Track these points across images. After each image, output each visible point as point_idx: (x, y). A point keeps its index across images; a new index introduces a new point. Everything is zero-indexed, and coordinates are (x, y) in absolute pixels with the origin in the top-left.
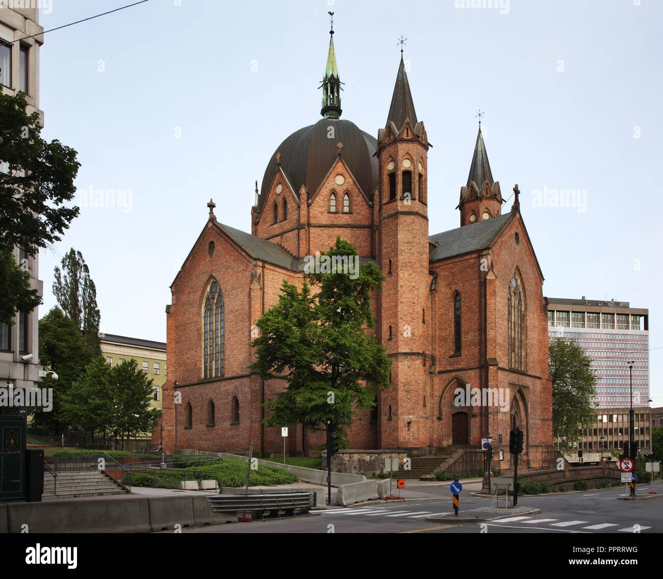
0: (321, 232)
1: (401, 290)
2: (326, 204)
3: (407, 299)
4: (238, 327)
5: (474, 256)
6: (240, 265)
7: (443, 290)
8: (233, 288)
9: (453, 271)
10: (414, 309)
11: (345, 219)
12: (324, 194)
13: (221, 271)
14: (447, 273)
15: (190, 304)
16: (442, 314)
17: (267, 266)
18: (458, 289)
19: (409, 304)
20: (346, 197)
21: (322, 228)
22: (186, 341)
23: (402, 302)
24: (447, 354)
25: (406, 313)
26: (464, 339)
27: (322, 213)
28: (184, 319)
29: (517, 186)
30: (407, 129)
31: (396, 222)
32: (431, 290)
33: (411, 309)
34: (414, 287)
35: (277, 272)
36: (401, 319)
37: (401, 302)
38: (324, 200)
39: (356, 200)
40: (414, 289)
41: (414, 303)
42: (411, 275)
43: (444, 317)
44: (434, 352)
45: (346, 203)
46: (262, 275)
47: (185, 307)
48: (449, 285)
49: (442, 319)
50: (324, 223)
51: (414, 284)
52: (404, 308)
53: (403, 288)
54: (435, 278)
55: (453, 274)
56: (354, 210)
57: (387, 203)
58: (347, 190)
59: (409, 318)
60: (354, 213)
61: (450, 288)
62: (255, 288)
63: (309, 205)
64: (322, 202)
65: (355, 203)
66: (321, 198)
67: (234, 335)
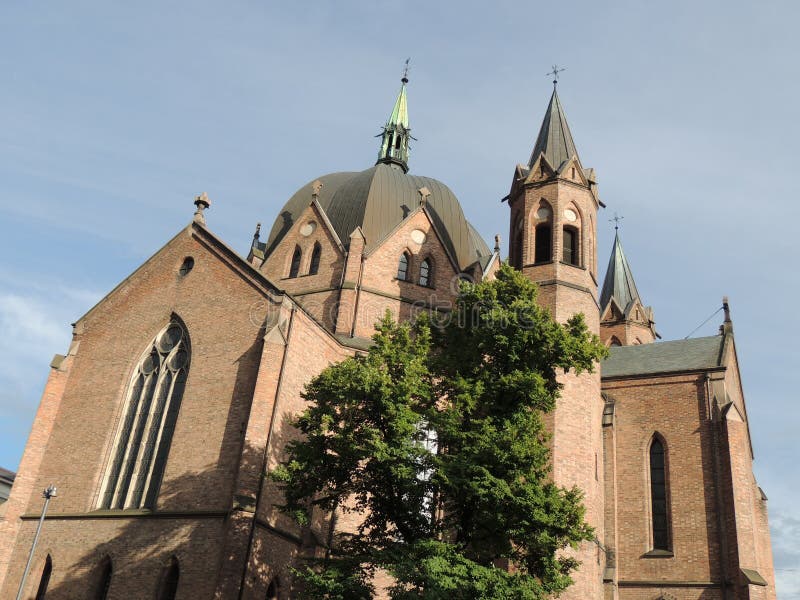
0: (379, 303)
1: (561, 410)
2: (393, 265)
3: (570, 427)
4: (215, 413)
5: (695, 378)
6: (243, 301)
7: (627, 428)
8: (219, 339)
9: (647, 398)
10: (582, 448)
11: (423, 295)
12: (390, 249)
13: (197, 307)
14: (633, 401)
15: (108, 359)
16: (625, 472)
17: (299, 313)
18: (659, 430)
19: (574, 437)
20: (425, 264)
21: (381, 297)
22: (80, 426)
23: (561, 432)
24: (639, 549)
25: (569, 453)
26: (677, 523)
27: (384, 276)
28: (88, 384)
29: (725, 300)
30: (573, 169)
31: (551, 295)
32: (604, 425)
33: (578, 448)
34: (582, 408)
35: (313, 330)
36: (561, 461)
38: (389, 258)
39: (443, 272)
40: (582, 412)
41: (583, 437)
42: (579, 387)
43: (629, 478)
44: (610, 541)
45: (424, 272)
46: (288, 324)
47: (96, 362)
48: (638, 421)
49: (625, 480)
50: (385, 291)
51: (583, 404)
52: (565, 442)
53: (565, 406)
54: (611, 406)
55: (649, 405)
56: (438, 285)
57: (533, 266)
58: (430, 254)
59: (574, 464)
60: (438, 290)
61: (643, 428)
62: (274, 342)
63: (363, 259)
64: (387, 259)
65: (441, 275)
66: (387, 253)
67: (200, 427)
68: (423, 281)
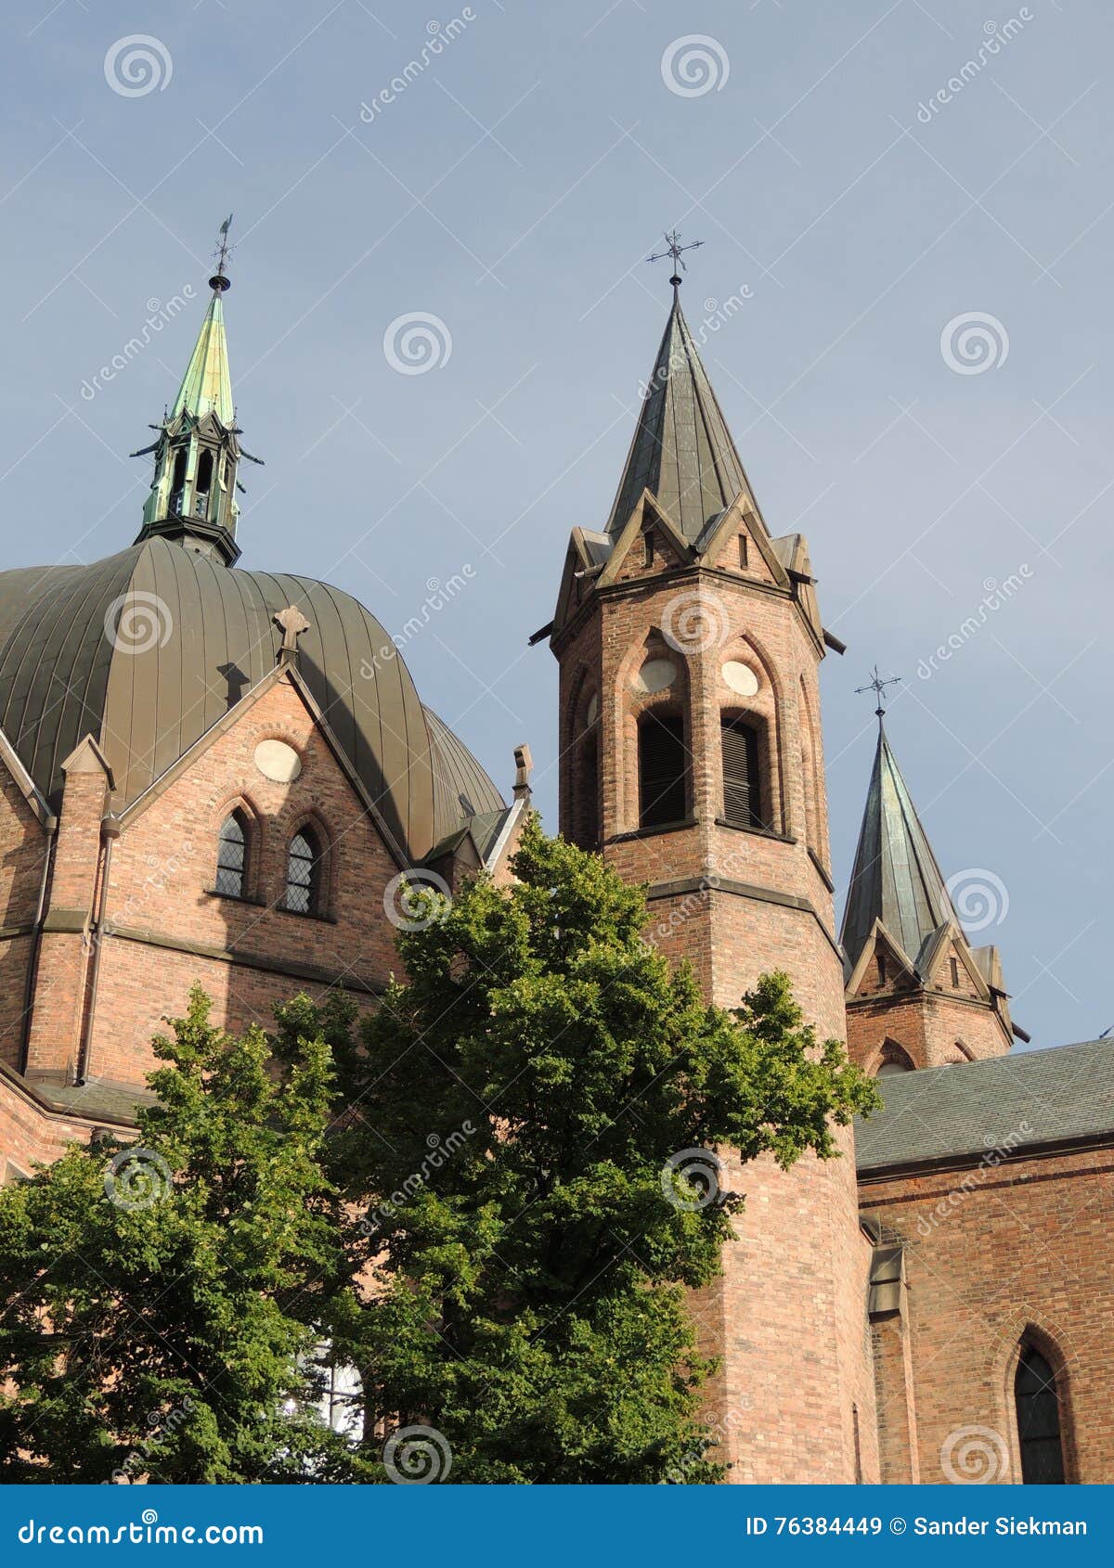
0: (163, 972)
1: (741, 1277)
2: (199, 851)
3: (771, 1330)
7: (943, 1322)
9: (998, 1224)
10: (812, 1392)
11: (296, 939)
12: (191, 803)
14: (957, 1235)
18: (1039, 1320)
19: (785, 1359)
20: (301, 846)
21: (167, 954)
23: (746, 1346)
25: (774, 1410)
27: (172, 885)
30: (743, 538)
32: (875, 1317)
33: (799, 1392)
34: (807, 1269)
37: (739, 1342)
38: (189, 831)
39: (357, 867)
40: (807, 1280)
41: (810, 1359)
42: (792, 1203)
45: (301, 871)
50: (181, 933)
51: (807, 1256)
52: (760, 1377)
53: (751, 1264)
55: (1004, 1245)
56: (345, 907)
57: (634, 837)
58: (314, 812)
60: (343, 924)
61: (992, 1317)
63: (106, 835)
64: (181, 834)
65: (351, 876)
66: (178, 816)
68: (298, 899)
